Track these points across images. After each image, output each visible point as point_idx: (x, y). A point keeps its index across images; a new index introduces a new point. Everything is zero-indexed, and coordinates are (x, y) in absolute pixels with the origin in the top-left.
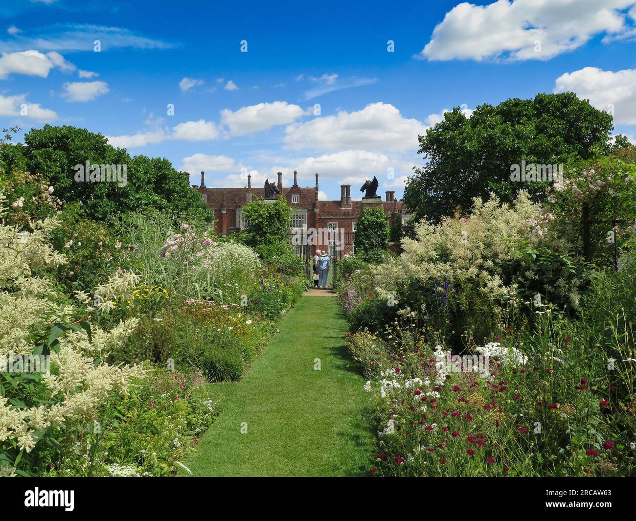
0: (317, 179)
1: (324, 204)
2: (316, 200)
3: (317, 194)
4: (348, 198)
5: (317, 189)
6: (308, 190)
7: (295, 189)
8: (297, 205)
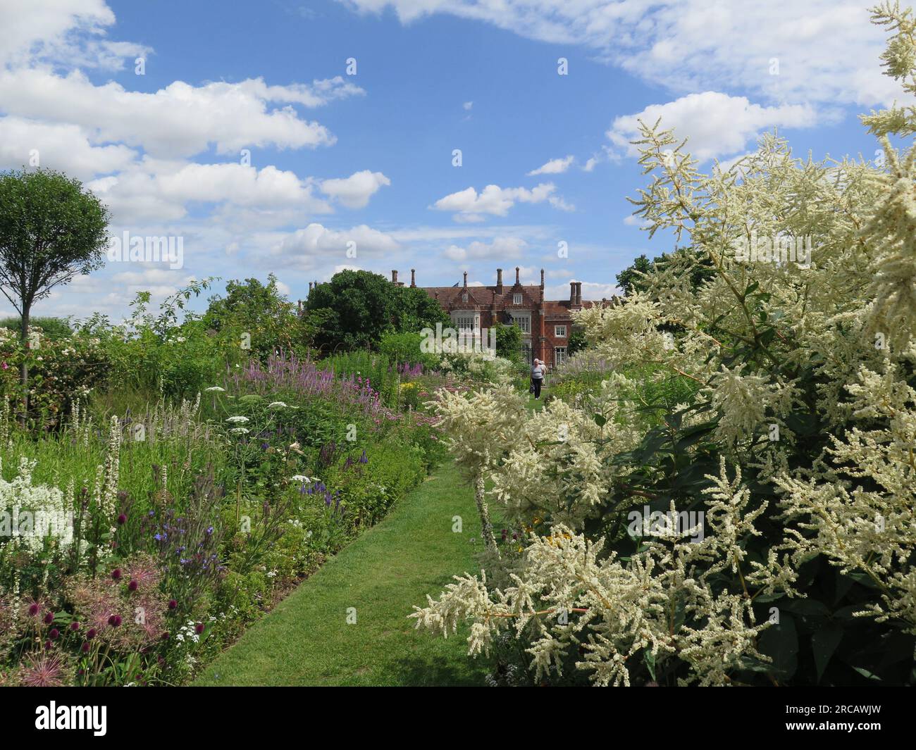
0: (542, 276)
1: (550, 304)
2: (541, 300)
3: (542, 293)
4: (578, 298)
5: (542, 287)
6: (533, 288)
7: (517, 288)
8: (520, 307)
